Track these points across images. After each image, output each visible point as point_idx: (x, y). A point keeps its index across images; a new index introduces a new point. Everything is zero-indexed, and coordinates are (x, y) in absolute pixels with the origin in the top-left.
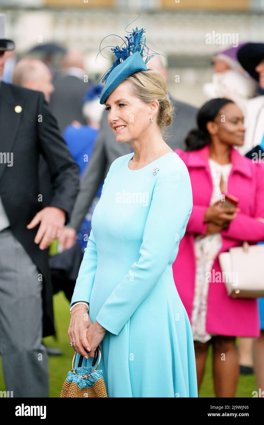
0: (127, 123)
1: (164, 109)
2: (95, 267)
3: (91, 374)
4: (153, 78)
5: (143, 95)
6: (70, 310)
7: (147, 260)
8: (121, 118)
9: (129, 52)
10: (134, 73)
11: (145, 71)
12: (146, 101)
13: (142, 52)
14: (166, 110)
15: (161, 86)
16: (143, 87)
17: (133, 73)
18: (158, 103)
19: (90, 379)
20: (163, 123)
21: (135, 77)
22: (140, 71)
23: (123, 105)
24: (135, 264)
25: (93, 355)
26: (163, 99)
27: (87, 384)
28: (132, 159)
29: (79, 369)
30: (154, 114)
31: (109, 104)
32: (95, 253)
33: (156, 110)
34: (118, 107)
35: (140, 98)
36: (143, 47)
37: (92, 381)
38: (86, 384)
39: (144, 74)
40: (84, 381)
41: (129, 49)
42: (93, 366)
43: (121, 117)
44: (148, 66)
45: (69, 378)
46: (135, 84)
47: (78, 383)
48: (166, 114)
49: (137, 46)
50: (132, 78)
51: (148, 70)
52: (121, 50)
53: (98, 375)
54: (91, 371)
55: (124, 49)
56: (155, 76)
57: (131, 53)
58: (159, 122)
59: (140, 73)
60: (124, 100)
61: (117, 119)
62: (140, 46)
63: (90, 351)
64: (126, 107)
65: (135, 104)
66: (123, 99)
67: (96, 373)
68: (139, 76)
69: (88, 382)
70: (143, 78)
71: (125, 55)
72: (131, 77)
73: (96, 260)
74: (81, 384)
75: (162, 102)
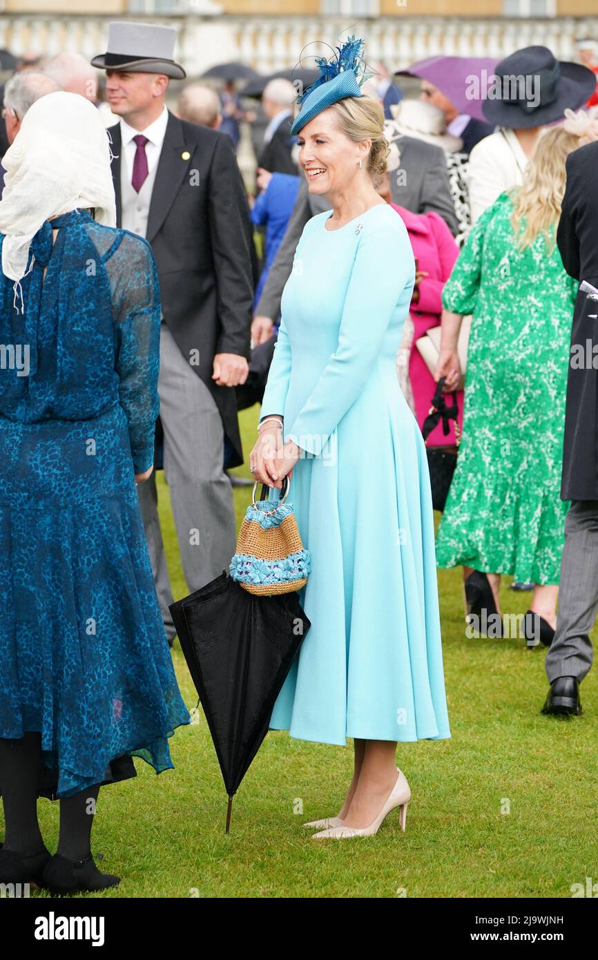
0: (326, 166)
1: (378, 152)
2: (290, 369)
3: (278, 509)
4: (367, 109)
5: (351, 130)
6: (258, 428)
7: (345, 349)
8: (317, 159)
9: (339, 68)
10: (343, 99)
11: (358, 97)
12: (353, 139)
13: (357, 70)
14: (380, 153)
15: (377, 120)
16: (352, 119)
17: (340, 98)
18: (371, 142)
19: (276, 515)
20: (375, 170)
21: (343, 105)
22: (350, 96)
23: (322, 142)
24: (333, 356)
25: (280, 485)
26: (378, 138)
27: (272, 522)
28: (331, 217)
29: (262, 503)
30: (364, 157)
31: (304, 137)
32: (289, 348)
33: (366, 152)
34: (315, 144)
35: (347, 135)
36: (359, 64)
37: (279, 518)
38: (270, 523)
39: (357, 102)
40: (268, 519)
41: (339, 64)
42: (281, 498)
43: (318, 157)
44: (362, 92)
45: (248, 516)
46: (341, 115)
47: (261, 522)
48: (380, 159)
49: (351, 61)
50: (338, 106)
51: (363, 96)
52: (329, 64)
53: (287, 510)
54: (277, 505)
55: (332, 64)
56: (371, 106)
57: (342, 69)
58: (370, 169)
59: (350, 100)
60: (322, 136)
61: (312, 159)
62: (355, 61)
63: (277, 480)
64: (325, 144)
65: (339, 142)
66: (322, 134)
67: (283, 508)
68: (349, 104)
69: (273, 519)
70: (354, 108)
71: (333, 71)
72: (338, 104)
73: (290, 359)
74: (264, 523)
75: (376, 143)
